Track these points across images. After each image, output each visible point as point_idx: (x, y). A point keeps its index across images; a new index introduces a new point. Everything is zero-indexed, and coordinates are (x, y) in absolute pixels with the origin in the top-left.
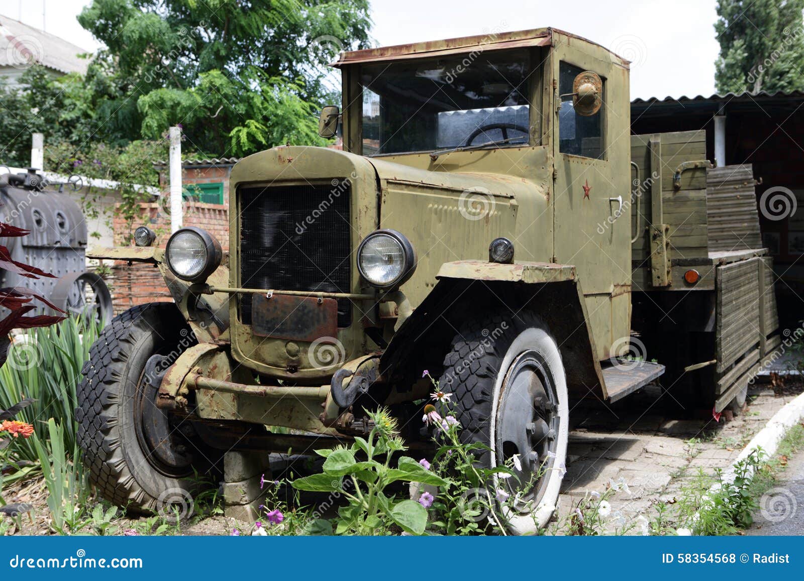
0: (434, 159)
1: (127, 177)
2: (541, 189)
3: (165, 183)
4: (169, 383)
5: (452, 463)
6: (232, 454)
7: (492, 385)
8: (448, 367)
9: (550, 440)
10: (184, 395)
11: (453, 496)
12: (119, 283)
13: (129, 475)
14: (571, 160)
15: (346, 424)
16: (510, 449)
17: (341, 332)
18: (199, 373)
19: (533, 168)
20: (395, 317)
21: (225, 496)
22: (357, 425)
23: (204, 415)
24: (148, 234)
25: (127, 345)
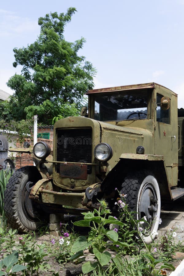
0: (117, 123)
1: (21, 130)
2: (151, 133)
3: (32, 132)
4: (33, 191)
5: (124, 219)
6: (52, 215)
7: (137, 193)
8: (123, 187)
9: (155, 212)
10: (38, 195)
11: (125, 229)
12: (17, 162)
13: (20, 220)
14: (160, 124)
15: (90, 205)
16: (143, 214)
17: (88, 176)
18: (43, 188)
19: (148, 126)
20: (105, 171)
21: (50, 228)
22: (93, 206)
23: (44, 201)
24: (28, 144)
25: (20, 179)
